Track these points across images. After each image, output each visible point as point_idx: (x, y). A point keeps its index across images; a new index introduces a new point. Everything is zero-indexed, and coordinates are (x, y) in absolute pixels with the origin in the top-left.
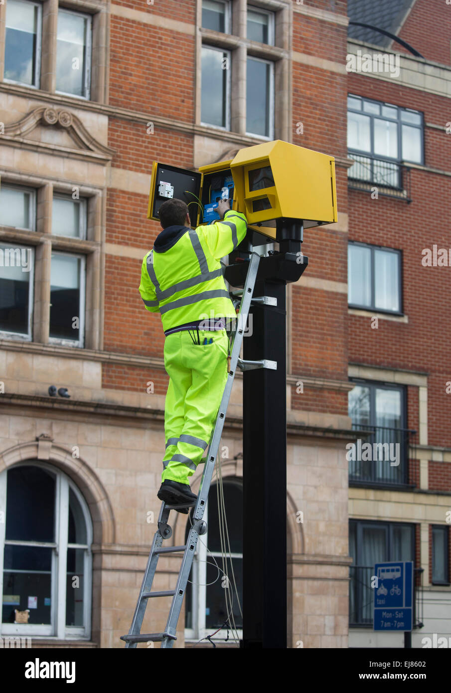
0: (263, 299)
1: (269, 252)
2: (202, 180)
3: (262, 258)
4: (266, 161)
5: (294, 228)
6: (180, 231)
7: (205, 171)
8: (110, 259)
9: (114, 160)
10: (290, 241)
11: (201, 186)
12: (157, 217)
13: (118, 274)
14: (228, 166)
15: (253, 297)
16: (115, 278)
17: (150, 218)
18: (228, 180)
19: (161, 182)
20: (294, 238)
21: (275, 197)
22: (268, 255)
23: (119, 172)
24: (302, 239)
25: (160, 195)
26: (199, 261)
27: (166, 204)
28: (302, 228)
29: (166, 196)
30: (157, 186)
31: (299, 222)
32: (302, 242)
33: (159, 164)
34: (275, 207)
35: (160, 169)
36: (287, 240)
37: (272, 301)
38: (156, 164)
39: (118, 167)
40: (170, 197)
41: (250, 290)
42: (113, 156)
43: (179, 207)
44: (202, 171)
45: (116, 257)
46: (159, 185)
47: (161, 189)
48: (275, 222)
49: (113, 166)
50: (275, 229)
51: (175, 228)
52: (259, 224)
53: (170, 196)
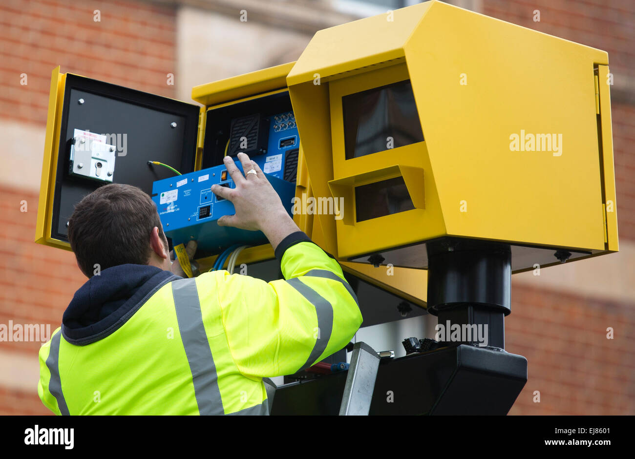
1: (407, 343)
2: (202, 126)
3: (385, 362)
4: (398, 63)
5: (482, 269)
6: (144, 280)
7: (210, 100)
10: (470, 310)
11: (200, 144)
12: (62, 237)
14: (281, 82)
17: (45, 242)
18: (280, 126)
19: (78, 134)
20: (482, 299)
21: (422, 175)
22: (403, 353)
24: (507, 304)
25: (75, 170)
26: (195, 379)
27: (89, 204)
28: (508, 271)
29: (92, 172)
30: (65, 145)
31: (497, 252)
32: (507, 312)
33: (70, 78)
34: (423, 207)
35: (74, 92)
36: (459, 305)
38: (60, 79)
40: (103, 177)
43: (127, 213)
44: (200, 99)
46: (72, 141)
47: (77, 153)
48: (422, 253)
50: (425, 273)
51: (126, 273)
52: (376, 258)
53: (105, 173)
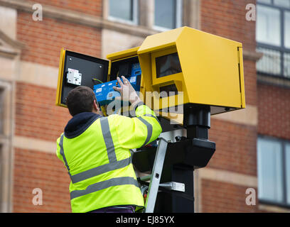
0: (170, 185)
1: (176, 138)
2: (110, 67)
3: (169, 144)
4: (174, 47)
5: (201, 114)
6: (91, 117)
7: (112, 59)
8: (19, 152)
9: (23, 54)
10: (197, 127)
11: (109, 73)
12: (64, 103)
13: (27, 167)
14: (135, 53)
15: (160, 183)
16: (24, 171)
17: (58, 105)
18: (135, 67)
19: (69, 70)
20: (201, 123)
21: (182, 83)
22: (175, 141)
23: (28, 66)
24: (209, 125)
25: (68, 82)
26: (107, 149)
27: (73, 92)
28: (209, 114)
29: (74, 82)
30: (65, 74)
31: (206, 108)
32: (209, 128)
33: (67, 51)
35: (68, 56)
36: (193, 126)
37: (180, 187)
38: (63, 52)
39: (27, 60)
40: (77, 84)
41: (157, 176)
42: (22, 50)
43: (85, 95)
44: (109, 58)
45: (25, 151)
46: (67, 72)
47: (69, 76)
49: (22, 59)
51: (85, 115)
